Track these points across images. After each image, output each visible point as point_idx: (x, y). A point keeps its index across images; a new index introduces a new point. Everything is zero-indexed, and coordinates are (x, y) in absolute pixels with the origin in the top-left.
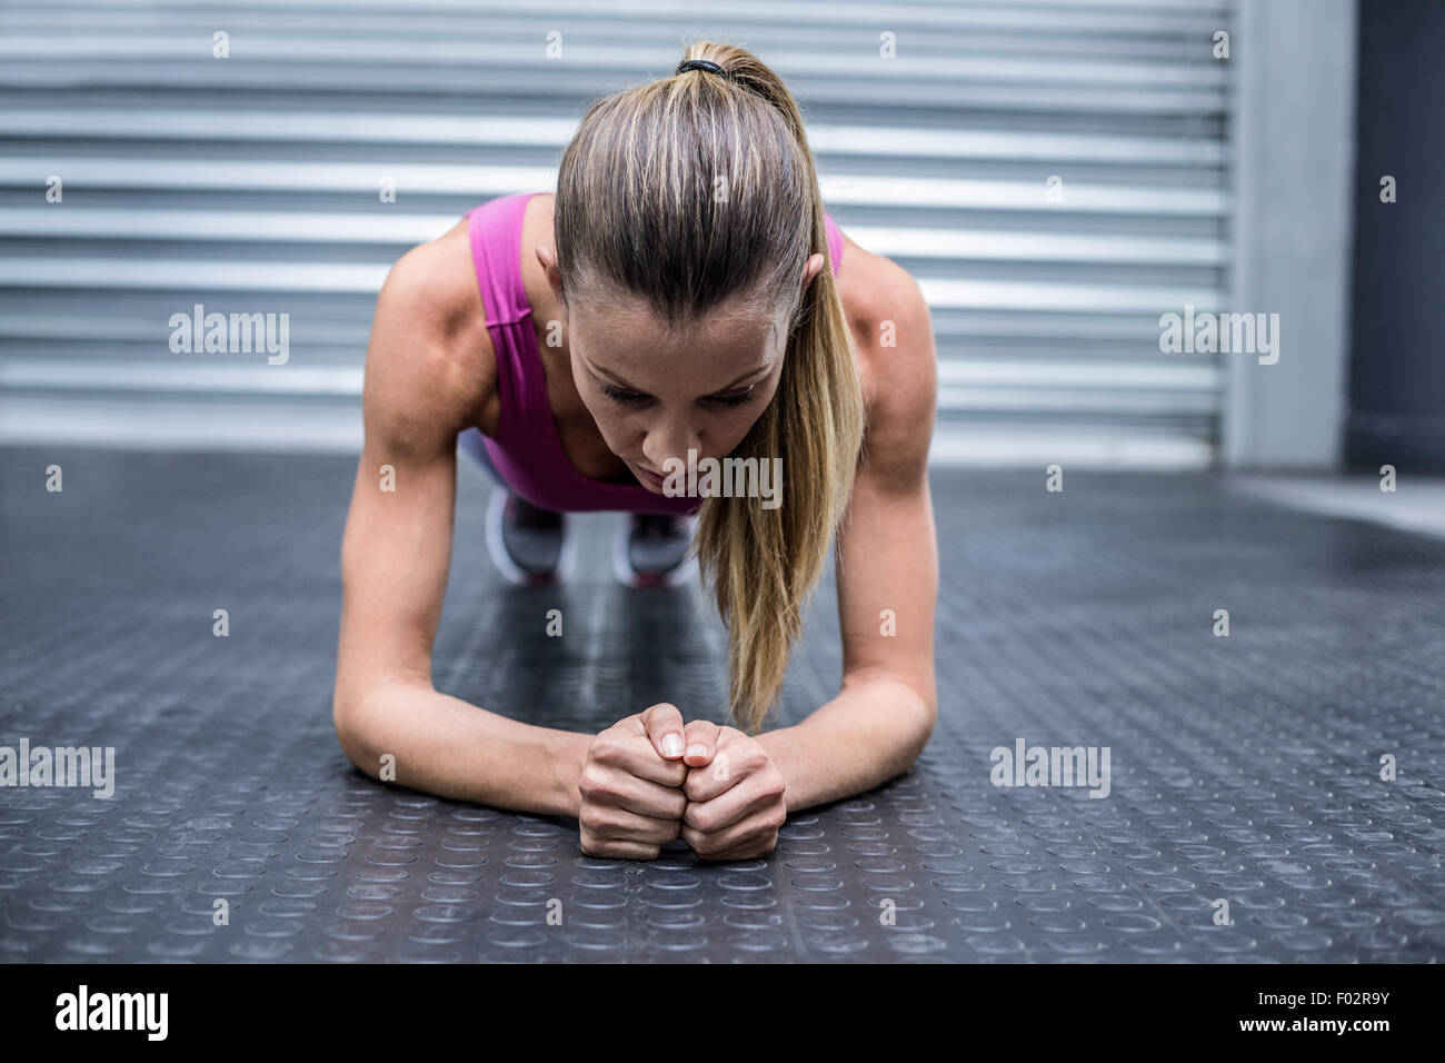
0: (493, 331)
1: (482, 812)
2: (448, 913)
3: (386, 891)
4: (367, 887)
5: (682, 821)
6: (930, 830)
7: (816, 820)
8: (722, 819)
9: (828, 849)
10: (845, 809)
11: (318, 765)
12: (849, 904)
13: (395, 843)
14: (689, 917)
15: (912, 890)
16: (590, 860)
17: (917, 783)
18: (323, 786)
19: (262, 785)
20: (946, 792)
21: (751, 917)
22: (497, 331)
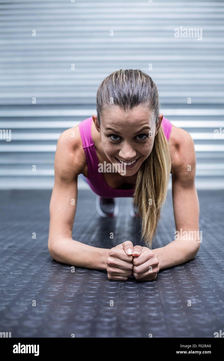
0: (85, 149)
1: (84, 270)
2: (73, 294)
3: (58, 289)
4: (53, 288)
5: (132, 271)
6: (198, 273)
7: (169, 271)
8: (142, 270)
9: (172, 278)
10: (176, 268)
11: (45, 259)
12: (176, 291)
13: (62, 277)
14: (135, 295)
15: (193, 288)
16: (111, 281)
17: (195, 261)
18: (46, 264)
19: (31, 264)
20: (202, 263)
21: (151, 295)
22: (86, 149)
